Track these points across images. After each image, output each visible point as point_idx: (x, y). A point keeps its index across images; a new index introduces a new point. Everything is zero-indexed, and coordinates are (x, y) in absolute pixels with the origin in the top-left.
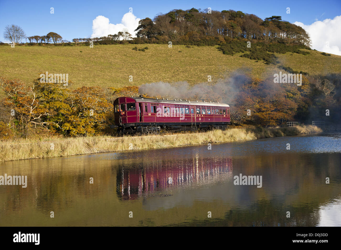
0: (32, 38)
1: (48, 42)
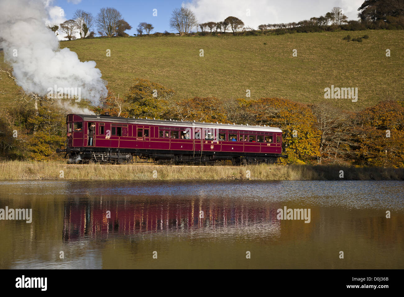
0: (205, 25)
1: (225, 30)
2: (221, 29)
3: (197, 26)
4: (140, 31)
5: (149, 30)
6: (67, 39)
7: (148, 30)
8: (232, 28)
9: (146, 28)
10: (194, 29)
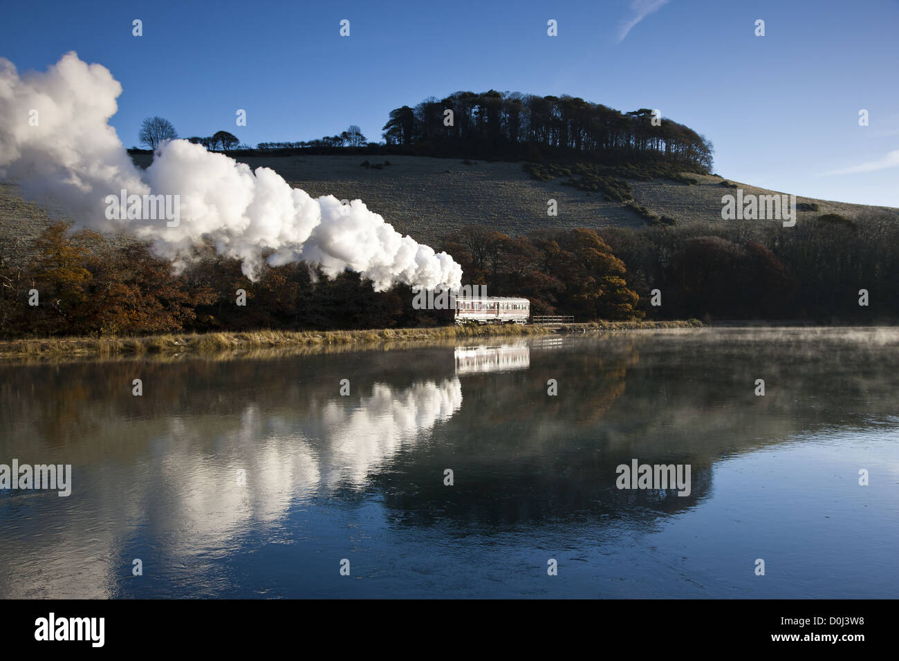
1: (214, 148)
8: (224, 145)
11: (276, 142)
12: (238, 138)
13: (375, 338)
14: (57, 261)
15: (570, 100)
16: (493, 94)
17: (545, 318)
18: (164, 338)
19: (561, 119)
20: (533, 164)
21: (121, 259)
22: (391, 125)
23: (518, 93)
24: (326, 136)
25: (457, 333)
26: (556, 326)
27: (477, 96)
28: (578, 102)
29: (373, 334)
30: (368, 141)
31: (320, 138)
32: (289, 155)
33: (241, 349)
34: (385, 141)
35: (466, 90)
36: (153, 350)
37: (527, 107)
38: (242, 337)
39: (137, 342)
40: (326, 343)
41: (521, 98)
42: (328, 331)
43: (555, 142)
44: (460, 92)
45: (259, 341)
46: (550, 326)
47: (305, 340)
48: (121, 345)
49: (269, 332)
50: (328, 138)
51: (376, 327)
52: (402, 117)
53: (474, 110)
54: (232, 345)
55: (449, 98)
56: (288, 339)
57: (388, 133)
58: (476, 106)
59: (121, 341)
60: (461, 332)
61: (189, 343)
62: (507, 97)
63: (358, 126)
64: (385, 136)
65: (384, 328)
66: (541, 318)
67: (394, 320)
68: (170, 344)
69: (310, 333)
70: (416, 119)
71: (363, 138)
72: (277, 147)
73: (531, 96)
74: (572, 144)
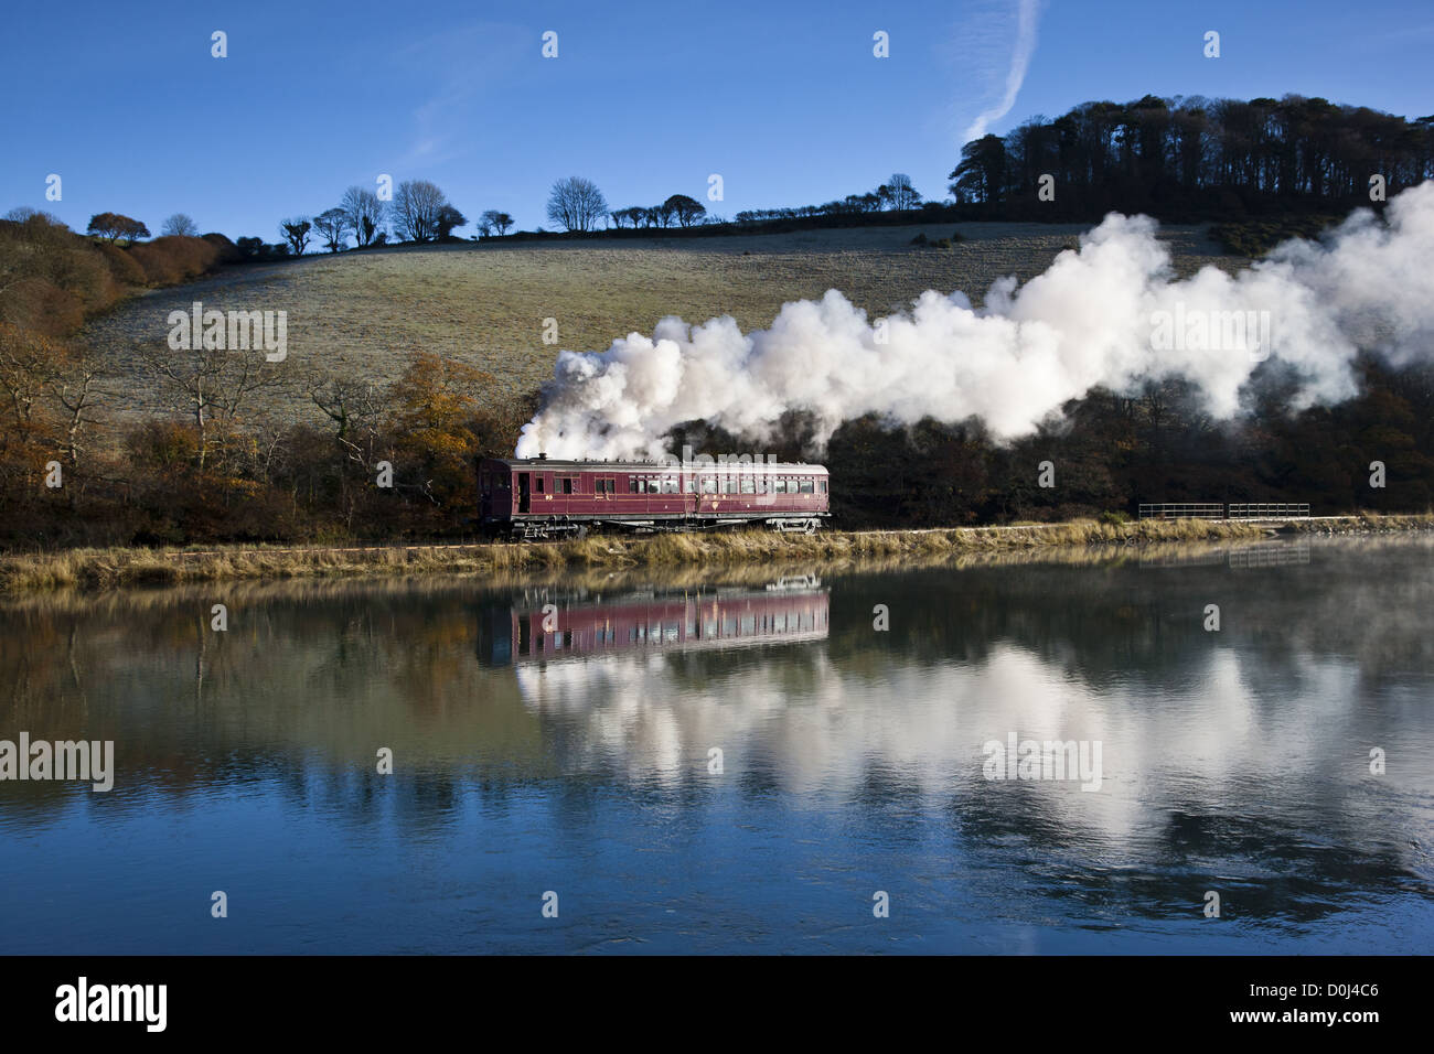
0: (623, 213)
1: (666, 224)
2: (656, 221)
3: (607, 217)
4: (485, 230)
5: (504, 228)
6: (329, 250)
7: (501, 226)
8: (681, 219)
9: (496, 223)
10: (600, 224)
11: (767, 209)
12: (704, 205)
13: (940, 543)
14: (427, 418)
15: (1303, 105)
16: (1150, 103)
17: (1252, 508)
18: (593, 542)
19: (1283, 141)
20: (1227, 226)
21: (522, 413)
22: (964, 169)
23: (1199, 98)
24: (851, 195)
25: (1087, 534)
26: (1273, 522)
27: (1120, 107)
28: (1317, 105)
29: (937, 536)
30: (924, 201)
31: (841, 198)
32: (787, 231)
33: (715, 565)
34: (953, 199)
35: (1100, 99)
36: (575, 563)
37: (1216, 123)
38: (717, 541)
39: (551, 549)
40: (856, 553)
41: (1205, 107)
42: (860, 530)
43: (1270, 183)
44: (1089, 103)
45: (744, 549)
46: (1265, 522)
47: (820, 547)
48: (525, 553)
49: (760, 532)
50: (854, 198)
51: (943, 525)
52: (985, 154)
53: (1114, 134)
54: (701, 554)
55: (1069, 116)
56: (792, 545)
57: (960, 184)
58: (1120, 127)
59: (526, 548)
60: (1093, 533)
61: (632, 551)
62: (1177, 107)
63: (907, 174)
64: (953, 189)
65: (955, 526)
66: (1243, 508)
67: (972, 510)
68: (601, 552)
69: (829, 534)
70: (1010, 157)
71: (915, 195)
72: (768, 217)
73: (1223, 101)
74: (1305, 185)
